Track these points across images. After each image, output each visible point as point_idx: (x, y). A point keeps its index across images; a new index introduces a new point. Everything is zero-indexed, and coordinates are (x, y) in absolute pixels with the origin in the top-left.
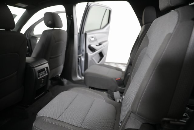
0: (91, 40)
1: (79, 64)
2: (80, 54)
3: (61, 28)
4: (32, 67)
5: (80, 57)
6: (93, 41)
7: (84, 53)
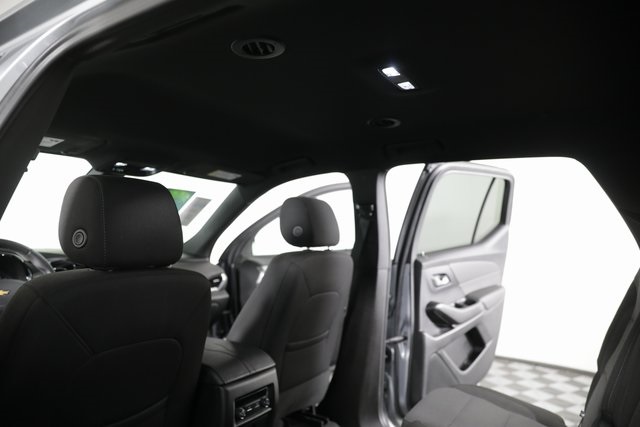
0: (436, 286)
1: (388, 369)
2: (395, 335)
3: (332, 248)
4: (221, 382)
5: (395, 344)
6: (446, 289)
7: (410, 331)
